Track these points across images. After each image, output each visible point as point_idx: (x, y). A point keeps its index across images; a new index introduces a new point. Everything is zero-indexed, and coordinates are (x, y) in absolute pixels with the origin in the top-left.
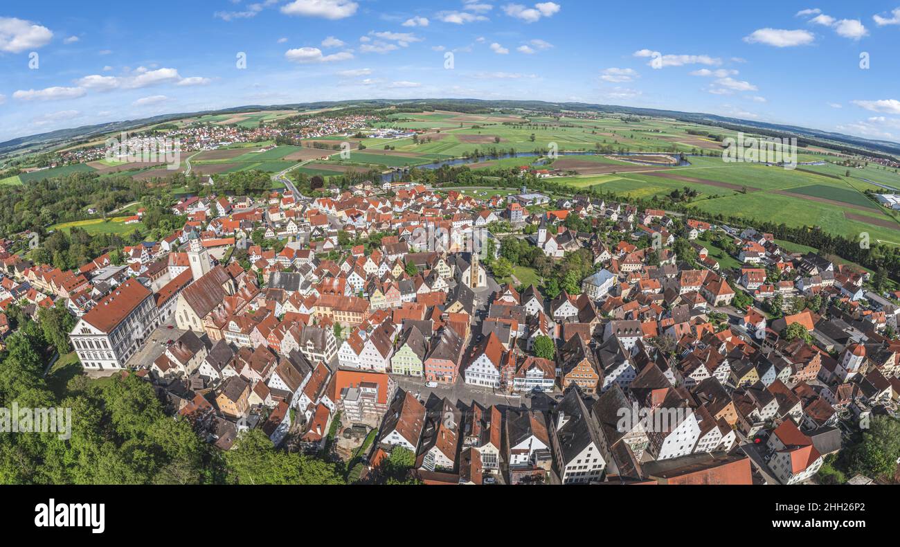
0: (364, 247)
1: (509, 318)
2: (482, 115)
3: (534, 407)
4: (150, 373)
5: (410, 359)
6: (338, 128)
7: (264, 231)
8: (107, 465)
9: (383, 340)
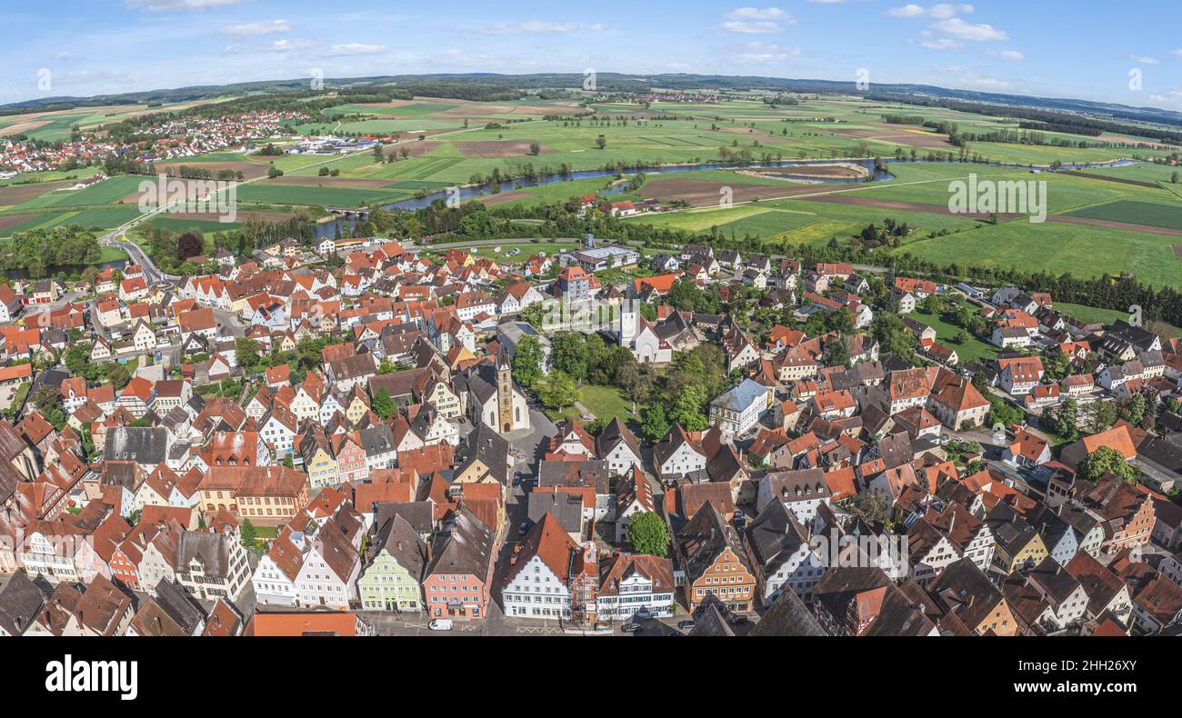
0: (289, 368)
1: (578, 484)
2: (505, 103)
5: (395, 579)
6: (228, 138)
7: (90, 348)
9: (339, 548)
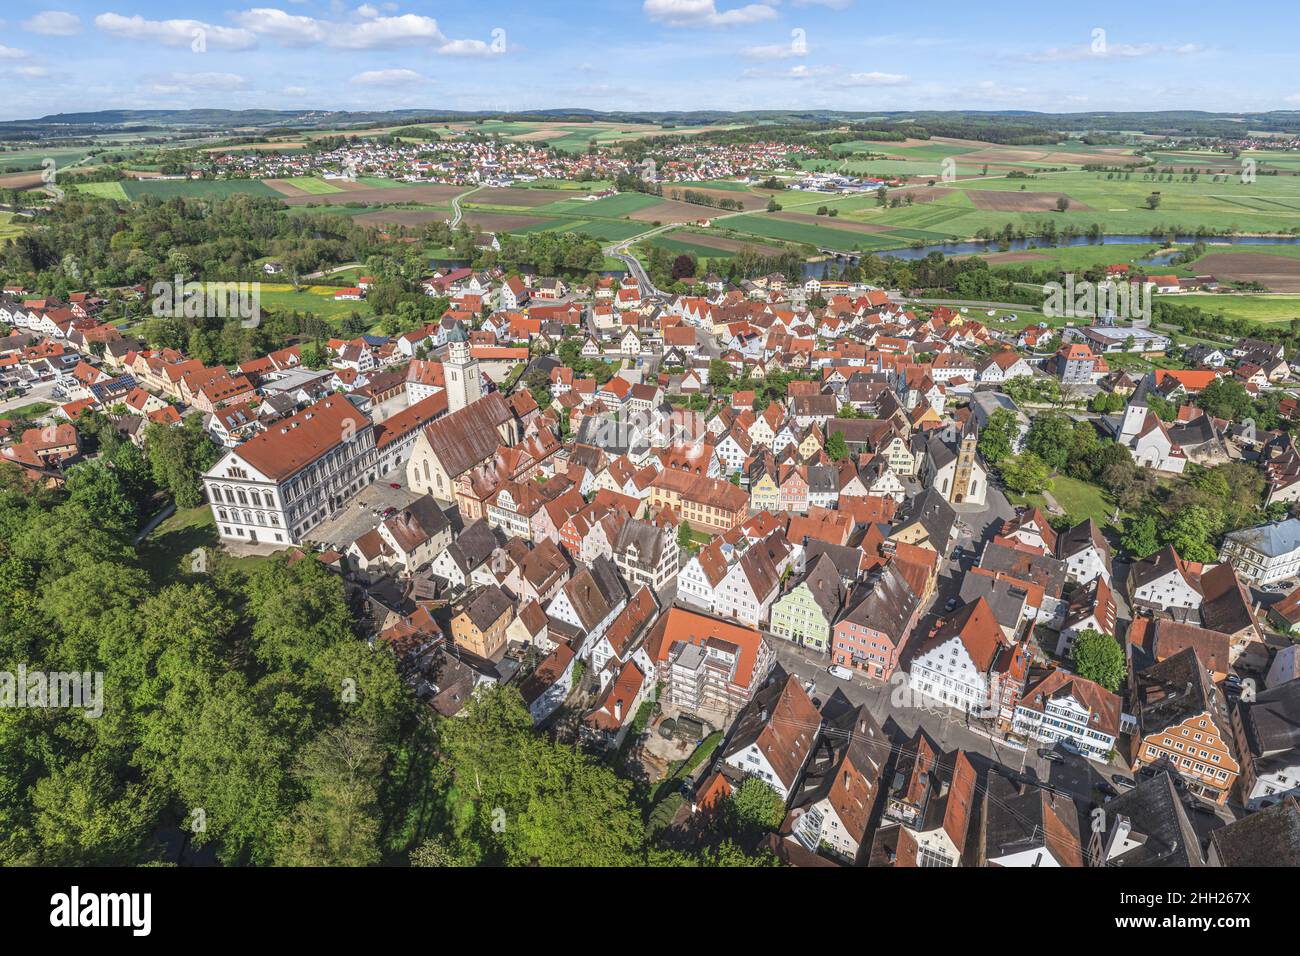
0: (755, 395)
1: (1025, 578)
2: (1038, 147)
3: (1055, 785)
4: (344, 560)
5: (808, 613)
6: (734, 167)
7: (582, 344)
8: (219, 715)
9: (763, 569)
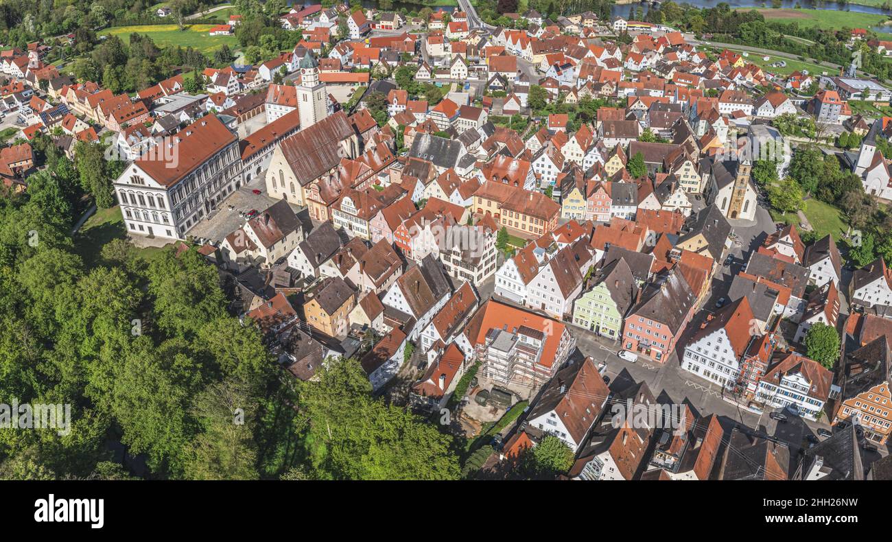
0: (568, 118)
1: (778, 281)
3: (779, 437)
4: (218, 252)
5: (605, 308)
7: (416, 70)
8: (136, 367)
9: (569, 270)
